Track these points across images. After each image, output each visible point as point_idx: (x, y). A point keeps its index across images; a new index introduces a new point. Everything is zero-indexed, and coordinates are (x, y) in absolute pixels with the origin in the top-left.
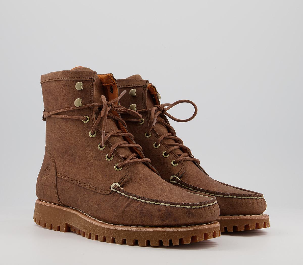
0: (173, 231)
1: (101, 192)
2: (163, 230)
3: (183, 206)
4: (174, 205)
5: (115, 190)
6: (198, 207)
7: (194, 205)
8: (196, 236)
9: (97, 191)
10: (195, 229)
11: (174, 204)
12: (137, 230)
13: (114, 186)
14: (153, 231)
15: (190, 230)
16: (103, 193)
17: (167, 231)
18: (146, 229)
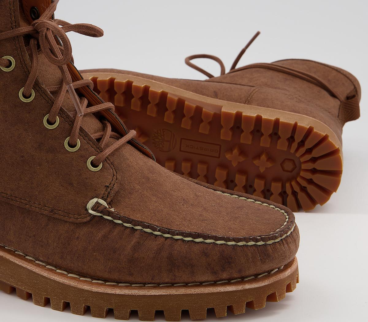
0: (235, 291)
1: (66, 219)
2: (216, 291)
3: (251, 243)
4: (233, 243)
5: (99, 214)
6: (277, 241)
7: (270, 239)
8: (275, 292)
9: (56, 216)
10: (275, 280)
11: (234, 240)
12: (164, 294)
13: (95, 206)
14: (196, 293)
15: (265, 285)
16: (71, 220)
17: (224, 292)
18: (182, 291)
